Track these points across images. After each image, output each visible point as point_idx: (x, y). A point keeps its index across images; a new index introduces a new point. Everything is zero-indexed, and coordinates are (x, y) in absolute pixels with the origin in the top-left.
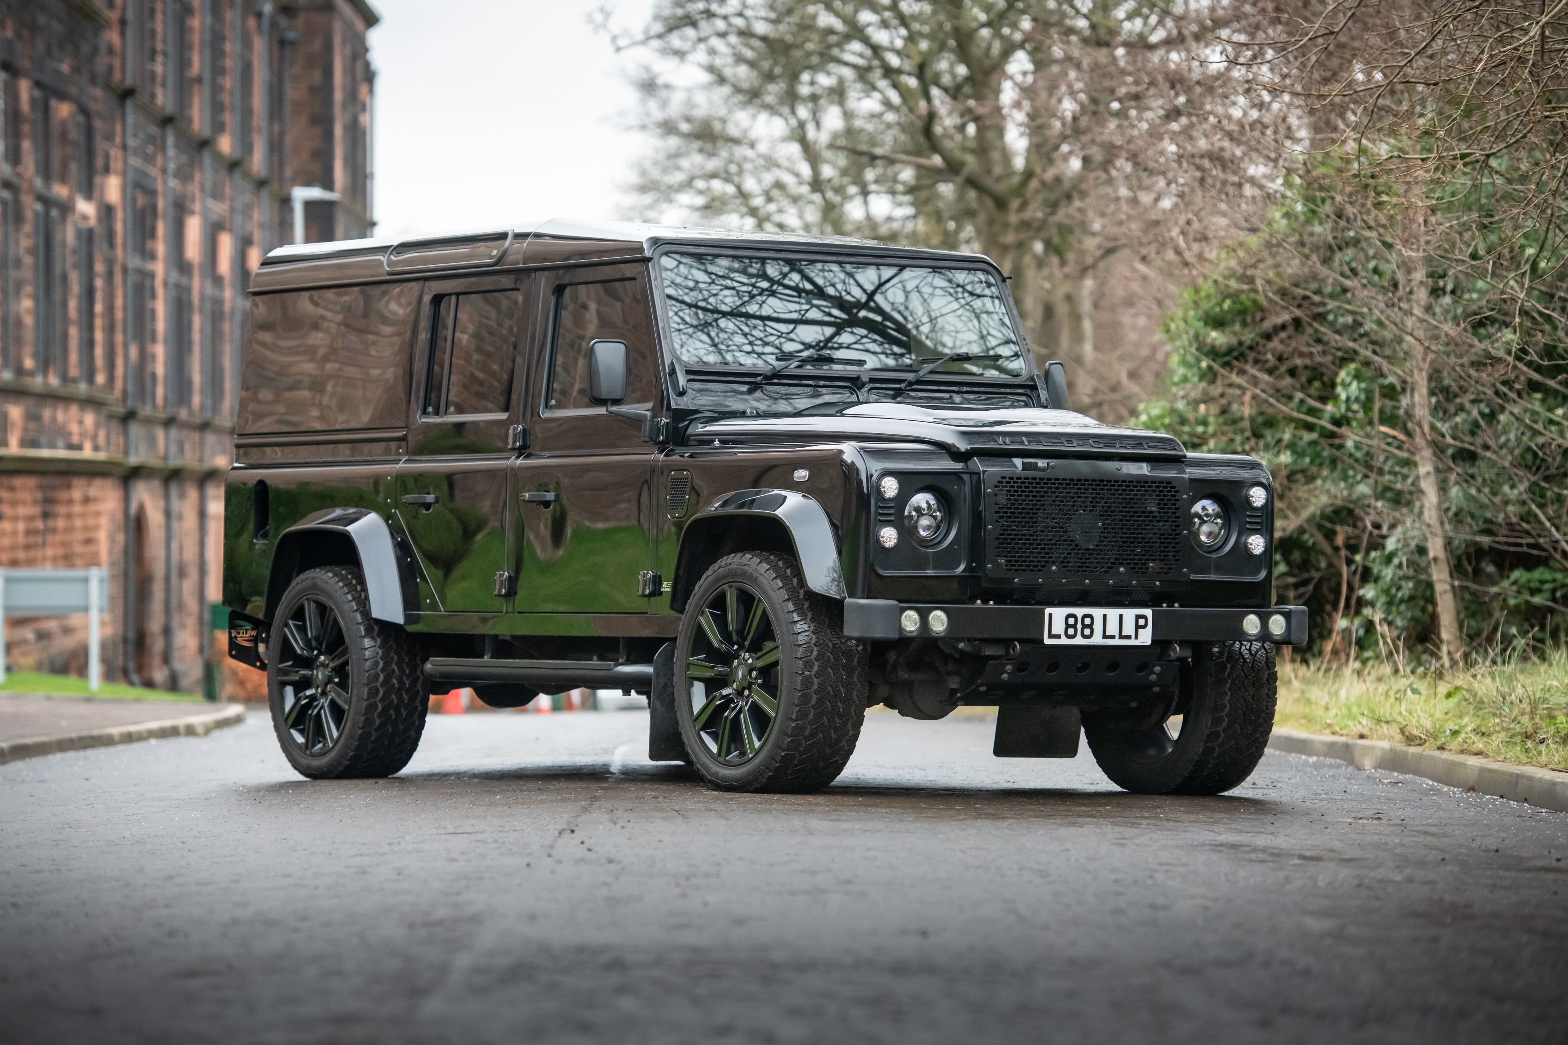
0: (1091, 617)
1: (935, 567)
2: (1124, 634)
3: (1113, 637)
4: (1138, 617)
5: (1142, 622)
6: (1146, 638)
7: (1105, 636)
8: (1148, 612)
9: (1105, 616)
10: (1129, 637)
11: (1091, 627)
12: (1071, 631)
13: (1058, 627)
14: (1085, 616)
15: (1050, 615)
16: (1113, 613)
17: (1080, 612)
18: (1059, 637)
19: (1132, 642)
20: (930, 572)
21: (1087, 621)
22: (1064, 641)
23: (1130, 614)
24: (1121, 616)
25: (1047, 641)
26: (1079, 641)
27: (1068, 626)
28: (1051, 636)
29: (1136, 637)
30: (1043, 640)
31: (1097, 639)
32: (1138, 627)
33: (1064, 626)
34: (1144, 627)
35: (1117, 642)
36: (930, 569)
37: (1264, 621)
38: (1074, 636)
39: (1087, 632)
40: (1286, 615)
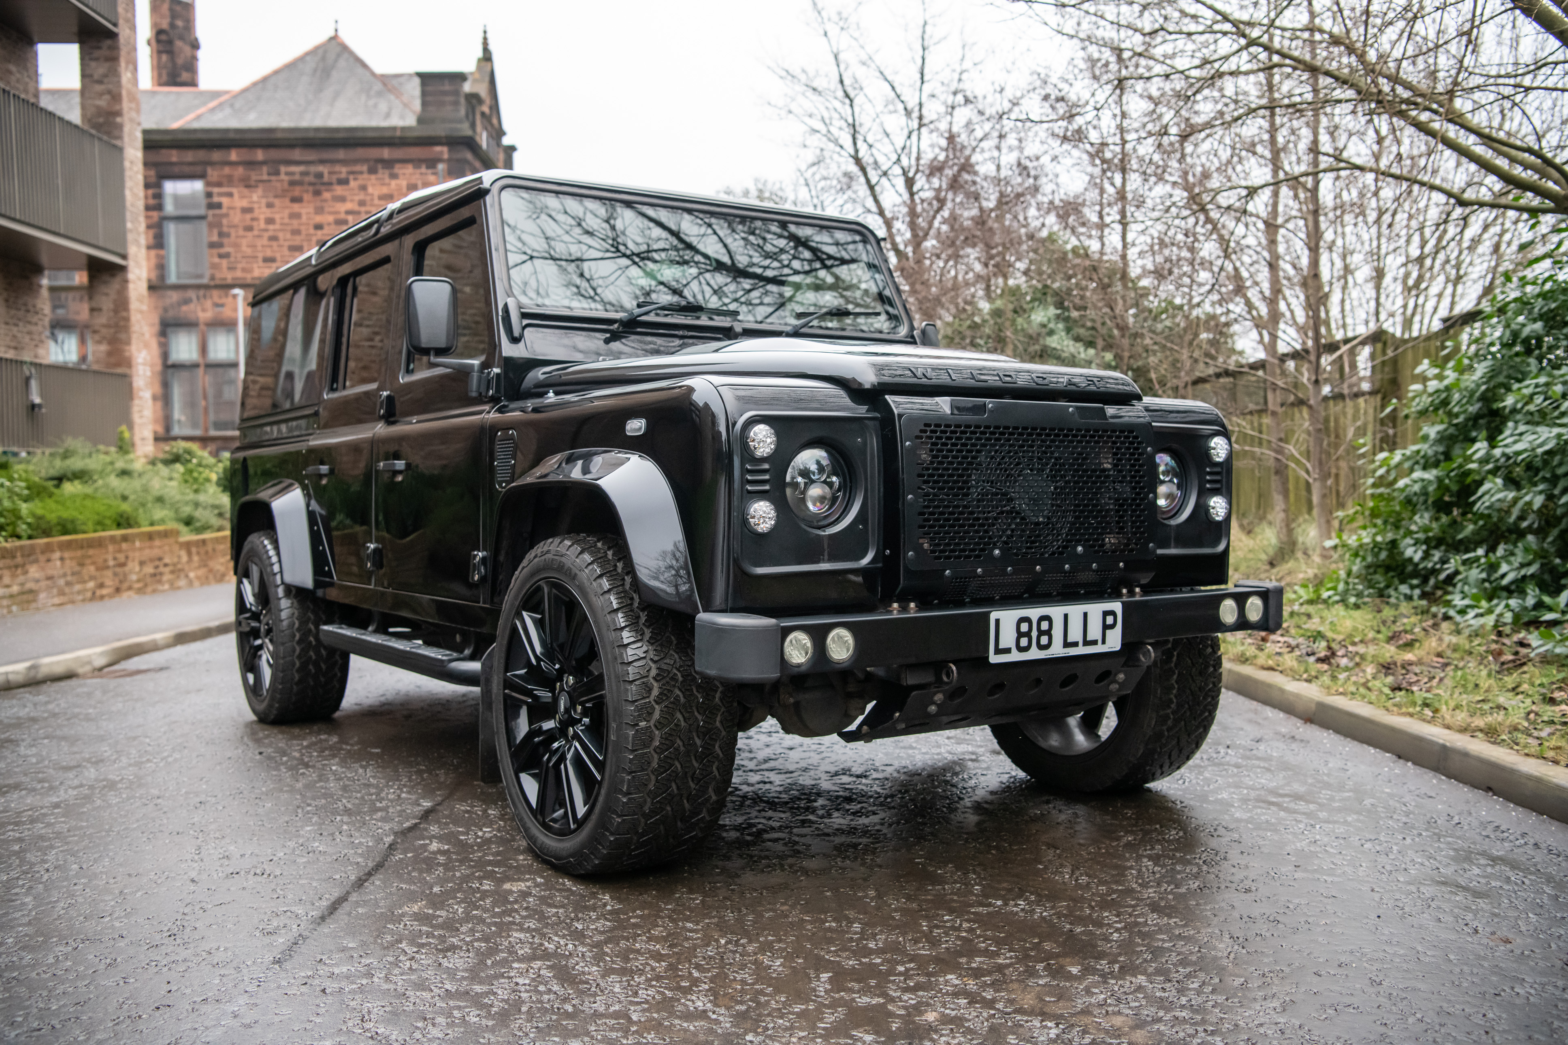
0: (1048, 618)
1: (832, 559)
2: (1089, 638)
3: (1075, 644)
4: (1106, 614)
6: (1114, 641)
7: (1067, 645)
8: (1117, 606)
9: (1066, 616)
10: (1095, 643)
11: (1048, 632)
12: (1024, 642)
13: (1008, 638)
14: (1042, 618)
15: (997, 621)
16: (1075, 611)
17: (1034, 613)
18: (1008, 651)
19: (1099, 648)
20: (826, 566)
21: (1044, 625)
22: (1015, 656)
23: (1095, 610)
24: (1085, 615)
25: (994, 659)
26: (1035, 654)
27: (1020, 635)
28: (998, 651)
29: (1104, 642)
30: (988, 657)
31: (1057, 650)
32: (1106, 627)
33: (1015, 635)
34: (1112, 626)
35: (1081, 650)
36: (824, 561)
37: (1241, 606)
38: (1028, 648)
39: (1044, 640)
40: (1264, 597)
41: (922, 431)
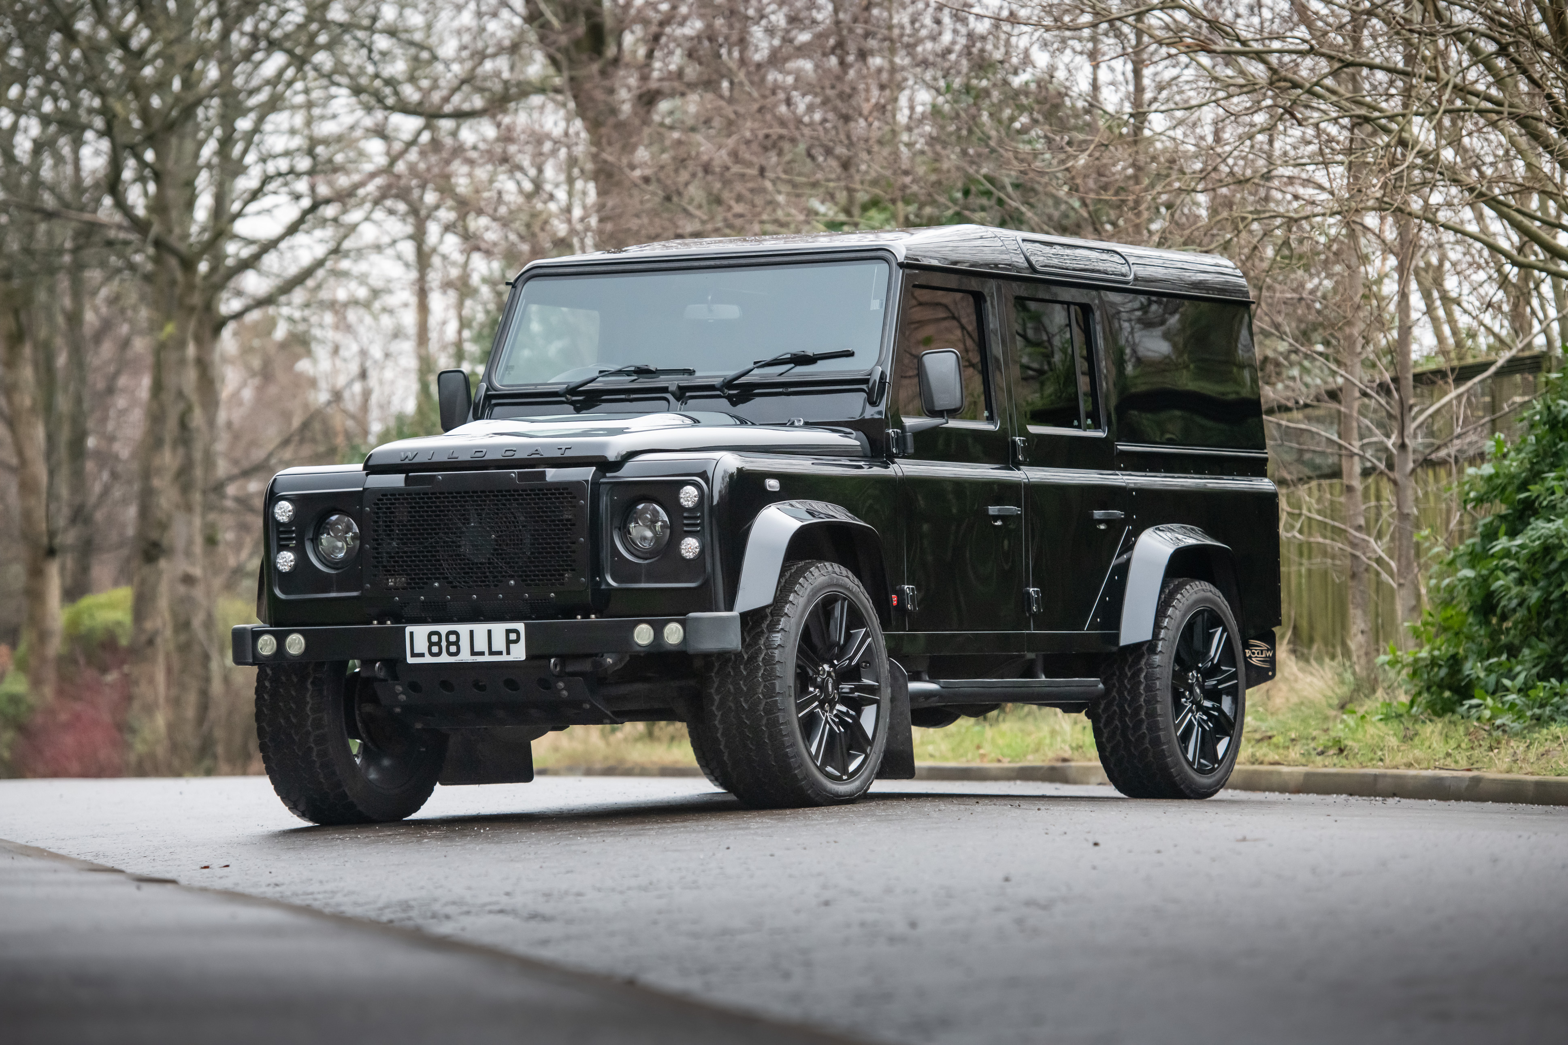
0: (455, 633)
1: (338, 590)
2: (494, 649)
3: (482, 654)
4: (508, 632)
5: (513, 636)
6: (519, 652)
7: (473, 653)
8: (520, 626)
9: (472, 632)
10: (500, 653)
11: (457, 643)
12: (435, 649)
13: (421, 645)
15: (412, 634)
16: (480, 629)
17: (443, 629)
18: (422, 655)
19: (504, 658)
20: (333, 595)
21: (453, 638)
22: (428, 659)
23: (499, 629)
24: (489, 632)
25: (410, 660)
26: (445, 658)
27: (431, 644)
28: (413, 655)
29: (508, 653)
30: (405, 659)
31: (465, 656)
32: (509, 642)
33: (427, 644)
34: (517, 641)
35: (487, 658)
36: (334, 591)
37: (658, 630)
38: (439, 654)
39: (453, 649)
40: (683, 623)
41: (379, 499)
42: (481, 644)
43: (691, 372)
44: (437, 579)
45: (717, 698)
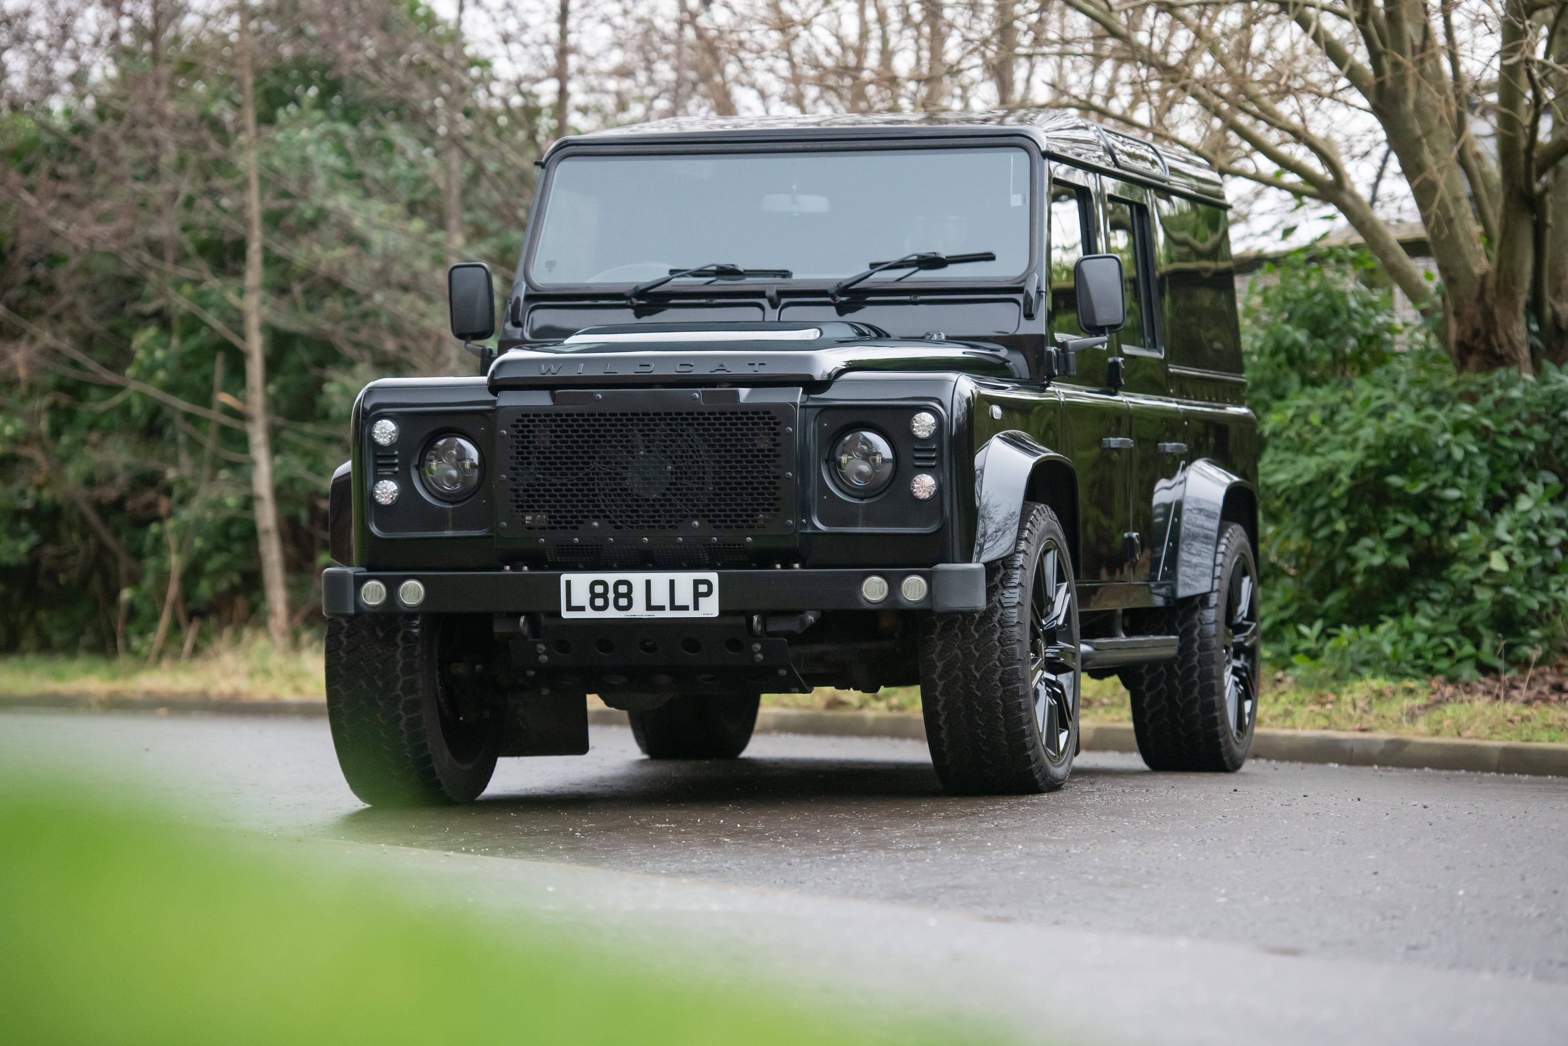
0: (627, 583)
1: (455, 528)
2: (677, 603)
3: (662, 608)
4: (697, 583)
5: (703, 588)
6: (710, 608)
7: (649, 607)
8: (713, 577)
9: (648, 583)
10: (686, 608)
11: (628, 595)
12: (599, 602)
13: (581, 596)
14: (619, 583)
15: (568, 583)
16: (660, 580)
17: (610, 578)
18: (582, 609)
19: (691, 614)
20: (449, 533)
21: (623, 589)
22: (589, 614)
23: (685, 580)
24: (672, 583)
25: (566, 614)
26: (611, 613)
27: (594, 596)
28: (570, 608)
29: (696, 607)
30: (559, 613)
31: (639, 610)
32: (697, 595)
33: (589, 596)
34: (709, 593)
35: (668, 614)
36: (448, 529)
37: (894, 584)
38: (605, 607)
39: (623, 602)
40: (928, 577)
41: (518, 421)
42: (660, 596)
43: (785, 274)
44: (596, 517)
45: (940, 665)
